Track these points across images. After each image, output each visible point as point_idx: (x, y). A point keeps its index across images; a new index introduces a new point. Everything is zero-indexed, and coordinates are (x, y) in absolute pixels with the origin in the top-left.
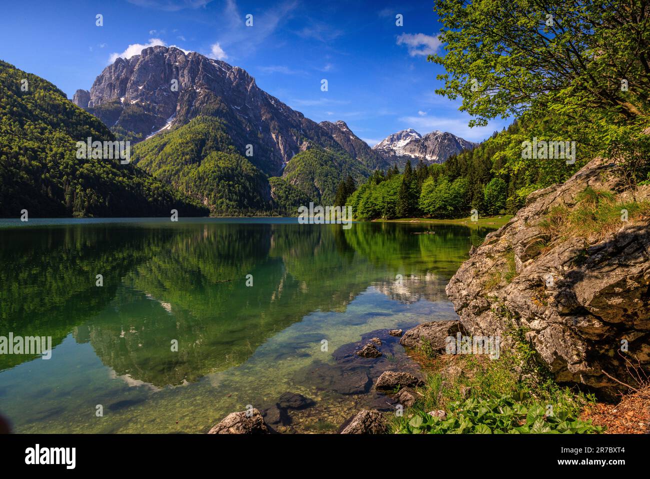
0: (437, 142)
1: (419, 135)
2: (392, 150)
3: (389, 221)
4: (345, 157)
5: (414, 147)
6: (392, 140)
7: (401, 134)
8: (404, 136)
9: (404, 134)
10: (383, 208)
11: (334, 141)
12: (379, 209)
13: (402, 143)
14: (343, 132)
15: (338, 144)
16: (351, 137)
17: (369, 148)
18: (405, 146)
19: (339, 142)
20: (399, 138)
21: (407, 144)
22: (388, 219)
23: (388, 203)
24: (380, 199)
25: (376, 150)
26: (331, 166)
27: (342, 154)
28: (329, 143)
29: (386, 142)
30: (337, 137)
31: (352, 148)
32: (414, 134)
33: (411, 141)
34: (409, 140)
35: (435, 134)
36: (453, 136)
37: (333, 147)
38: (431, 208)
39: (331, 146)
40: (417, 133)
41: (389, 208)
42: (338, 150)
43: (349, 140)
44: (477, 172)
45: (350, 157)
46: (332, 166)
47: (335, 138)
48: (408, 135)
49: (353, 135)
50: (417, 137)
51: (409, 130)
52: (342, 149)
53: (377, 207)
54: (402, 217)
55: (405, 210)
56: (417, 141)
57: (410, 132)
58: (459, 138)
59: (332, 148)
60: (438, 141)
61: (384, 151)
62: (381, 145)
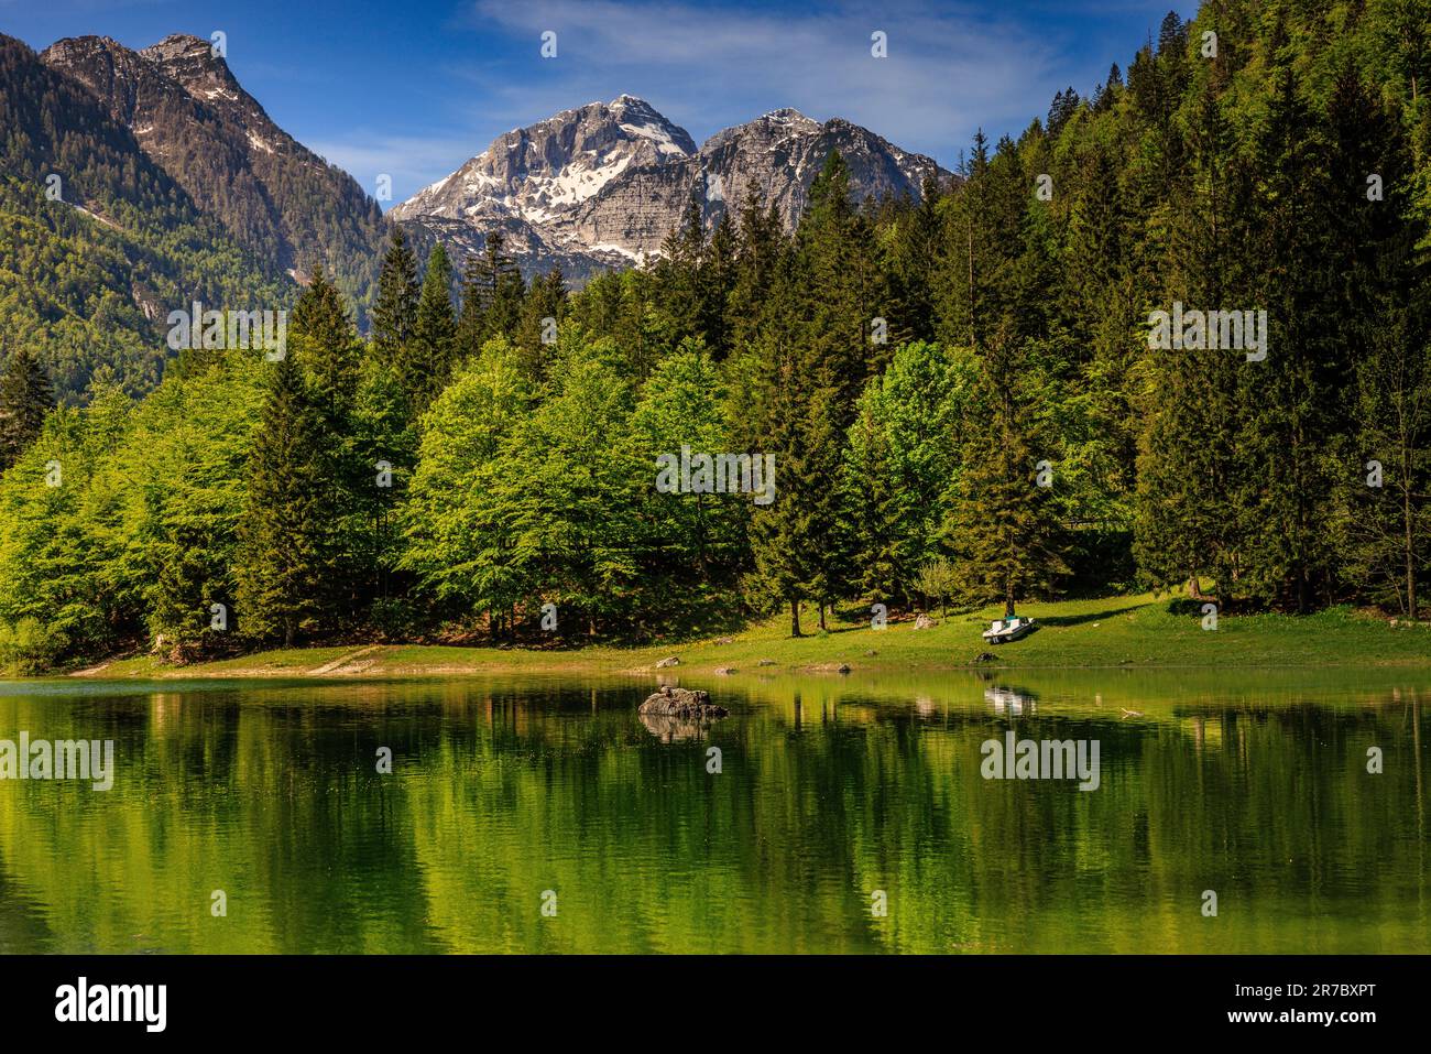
0: (782, 179)
1: (680, 137)
2: (517, 225)
3: (191, 672)
4: (211, 262)
5: (649, 209)
6: (517, 165)
7: (569, 131)
8: (588, 144)
9: (591, 126)
10: (152, 578)
11: (144, 162)
12: (124, 584)
13: (578, 183)
14: (202, 111)
15: (169, 183)
16: (256, 142)
17: (369, 208)
18: (597, 200)
19: (176, 170)
20: (558, 155)
21: (609, 190)
22: (190, 657)
23: (190, 537)
24: (137, 513)
25: (416, 222)
26: (113, 322)
27: (196, 246)
28: (108, 172)
29: (483, 179)
30: (161, 137)
31: (262, 209)
32: (648, 131)
33: (630, 173)
34: (623, 164)
35: (768, 131)
36: (877, 145)
37: (134, 200)
38: (485, 570)
39: (118, 191)
40: (666, 125)
41: (188, 571)
42: (171, 223)
43: (240, 157)
44: (823, 311)
45: (250, 262)
46: (123, 323)
47: (149, 146)
48: (611, 135)
49: (269, 130)
50: (670, 148)
51: (617, 107)
52: (194, 212)
53: (107, 573)
54: (270, 642)
55: (296, 588)
56: (665, 171)
57: (629, 117)
58: (909, 158)
59: (128, 208)
60: (790, 173)
61: (466, 229)
62: (447, 194)
